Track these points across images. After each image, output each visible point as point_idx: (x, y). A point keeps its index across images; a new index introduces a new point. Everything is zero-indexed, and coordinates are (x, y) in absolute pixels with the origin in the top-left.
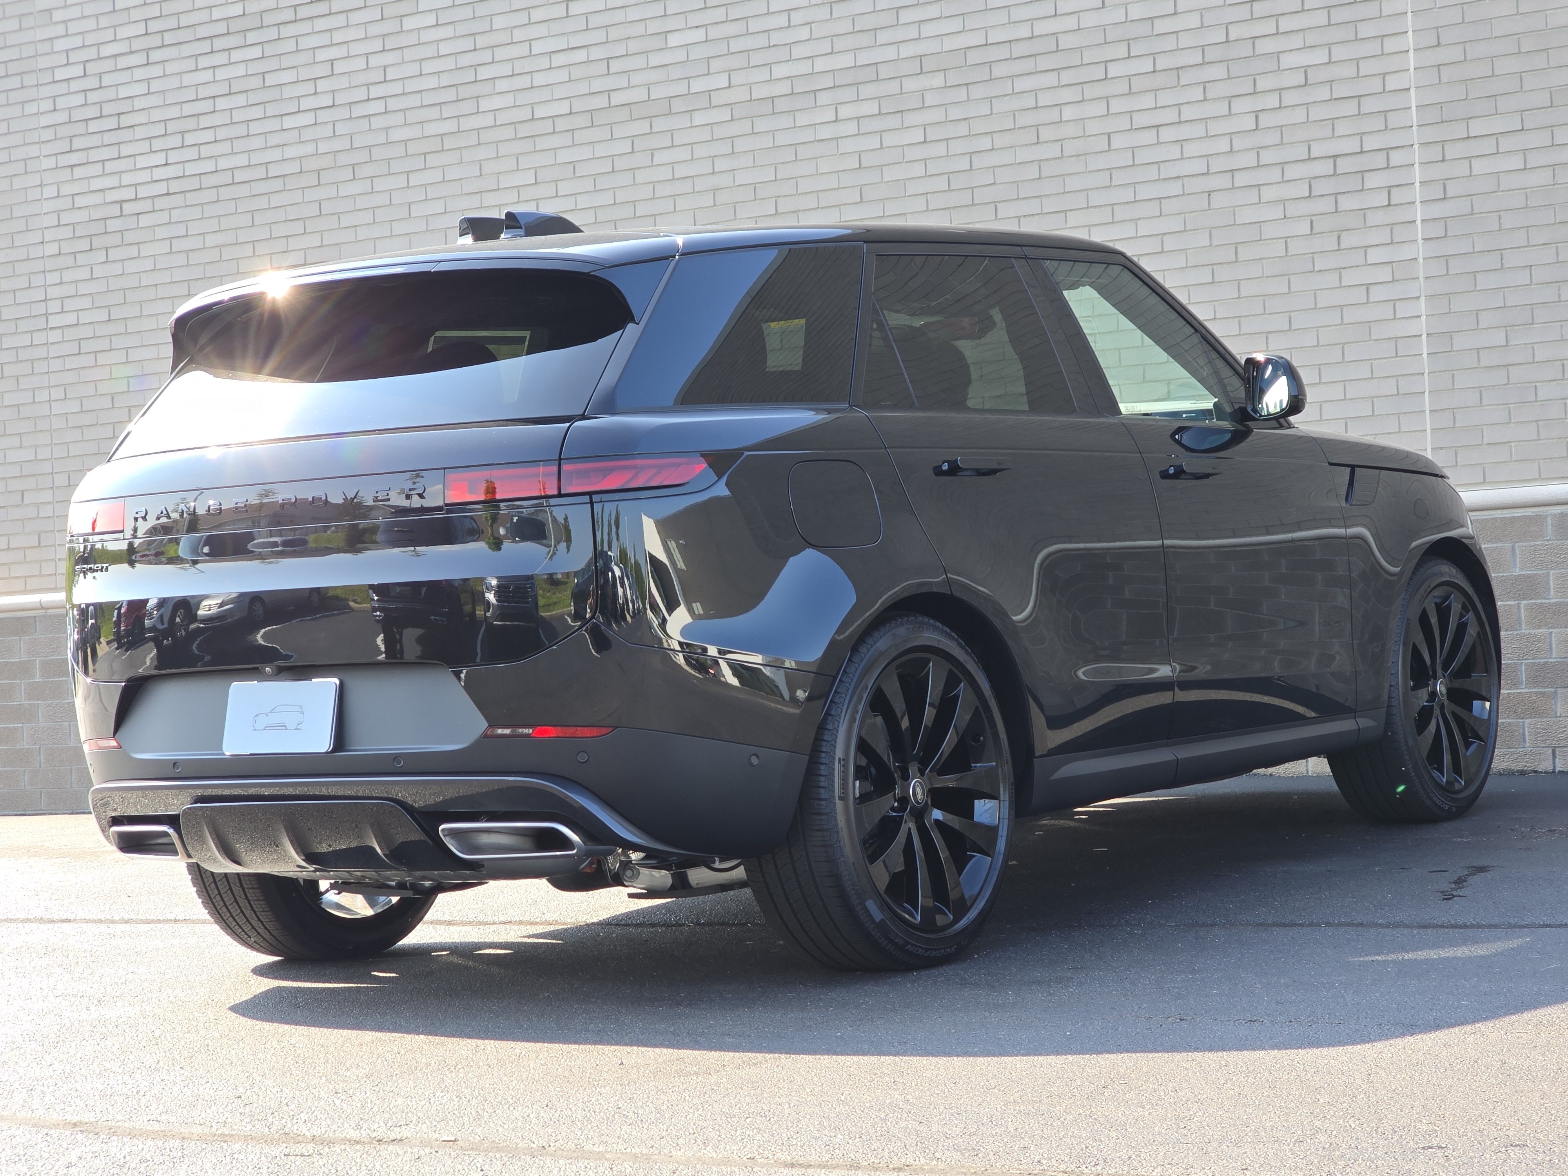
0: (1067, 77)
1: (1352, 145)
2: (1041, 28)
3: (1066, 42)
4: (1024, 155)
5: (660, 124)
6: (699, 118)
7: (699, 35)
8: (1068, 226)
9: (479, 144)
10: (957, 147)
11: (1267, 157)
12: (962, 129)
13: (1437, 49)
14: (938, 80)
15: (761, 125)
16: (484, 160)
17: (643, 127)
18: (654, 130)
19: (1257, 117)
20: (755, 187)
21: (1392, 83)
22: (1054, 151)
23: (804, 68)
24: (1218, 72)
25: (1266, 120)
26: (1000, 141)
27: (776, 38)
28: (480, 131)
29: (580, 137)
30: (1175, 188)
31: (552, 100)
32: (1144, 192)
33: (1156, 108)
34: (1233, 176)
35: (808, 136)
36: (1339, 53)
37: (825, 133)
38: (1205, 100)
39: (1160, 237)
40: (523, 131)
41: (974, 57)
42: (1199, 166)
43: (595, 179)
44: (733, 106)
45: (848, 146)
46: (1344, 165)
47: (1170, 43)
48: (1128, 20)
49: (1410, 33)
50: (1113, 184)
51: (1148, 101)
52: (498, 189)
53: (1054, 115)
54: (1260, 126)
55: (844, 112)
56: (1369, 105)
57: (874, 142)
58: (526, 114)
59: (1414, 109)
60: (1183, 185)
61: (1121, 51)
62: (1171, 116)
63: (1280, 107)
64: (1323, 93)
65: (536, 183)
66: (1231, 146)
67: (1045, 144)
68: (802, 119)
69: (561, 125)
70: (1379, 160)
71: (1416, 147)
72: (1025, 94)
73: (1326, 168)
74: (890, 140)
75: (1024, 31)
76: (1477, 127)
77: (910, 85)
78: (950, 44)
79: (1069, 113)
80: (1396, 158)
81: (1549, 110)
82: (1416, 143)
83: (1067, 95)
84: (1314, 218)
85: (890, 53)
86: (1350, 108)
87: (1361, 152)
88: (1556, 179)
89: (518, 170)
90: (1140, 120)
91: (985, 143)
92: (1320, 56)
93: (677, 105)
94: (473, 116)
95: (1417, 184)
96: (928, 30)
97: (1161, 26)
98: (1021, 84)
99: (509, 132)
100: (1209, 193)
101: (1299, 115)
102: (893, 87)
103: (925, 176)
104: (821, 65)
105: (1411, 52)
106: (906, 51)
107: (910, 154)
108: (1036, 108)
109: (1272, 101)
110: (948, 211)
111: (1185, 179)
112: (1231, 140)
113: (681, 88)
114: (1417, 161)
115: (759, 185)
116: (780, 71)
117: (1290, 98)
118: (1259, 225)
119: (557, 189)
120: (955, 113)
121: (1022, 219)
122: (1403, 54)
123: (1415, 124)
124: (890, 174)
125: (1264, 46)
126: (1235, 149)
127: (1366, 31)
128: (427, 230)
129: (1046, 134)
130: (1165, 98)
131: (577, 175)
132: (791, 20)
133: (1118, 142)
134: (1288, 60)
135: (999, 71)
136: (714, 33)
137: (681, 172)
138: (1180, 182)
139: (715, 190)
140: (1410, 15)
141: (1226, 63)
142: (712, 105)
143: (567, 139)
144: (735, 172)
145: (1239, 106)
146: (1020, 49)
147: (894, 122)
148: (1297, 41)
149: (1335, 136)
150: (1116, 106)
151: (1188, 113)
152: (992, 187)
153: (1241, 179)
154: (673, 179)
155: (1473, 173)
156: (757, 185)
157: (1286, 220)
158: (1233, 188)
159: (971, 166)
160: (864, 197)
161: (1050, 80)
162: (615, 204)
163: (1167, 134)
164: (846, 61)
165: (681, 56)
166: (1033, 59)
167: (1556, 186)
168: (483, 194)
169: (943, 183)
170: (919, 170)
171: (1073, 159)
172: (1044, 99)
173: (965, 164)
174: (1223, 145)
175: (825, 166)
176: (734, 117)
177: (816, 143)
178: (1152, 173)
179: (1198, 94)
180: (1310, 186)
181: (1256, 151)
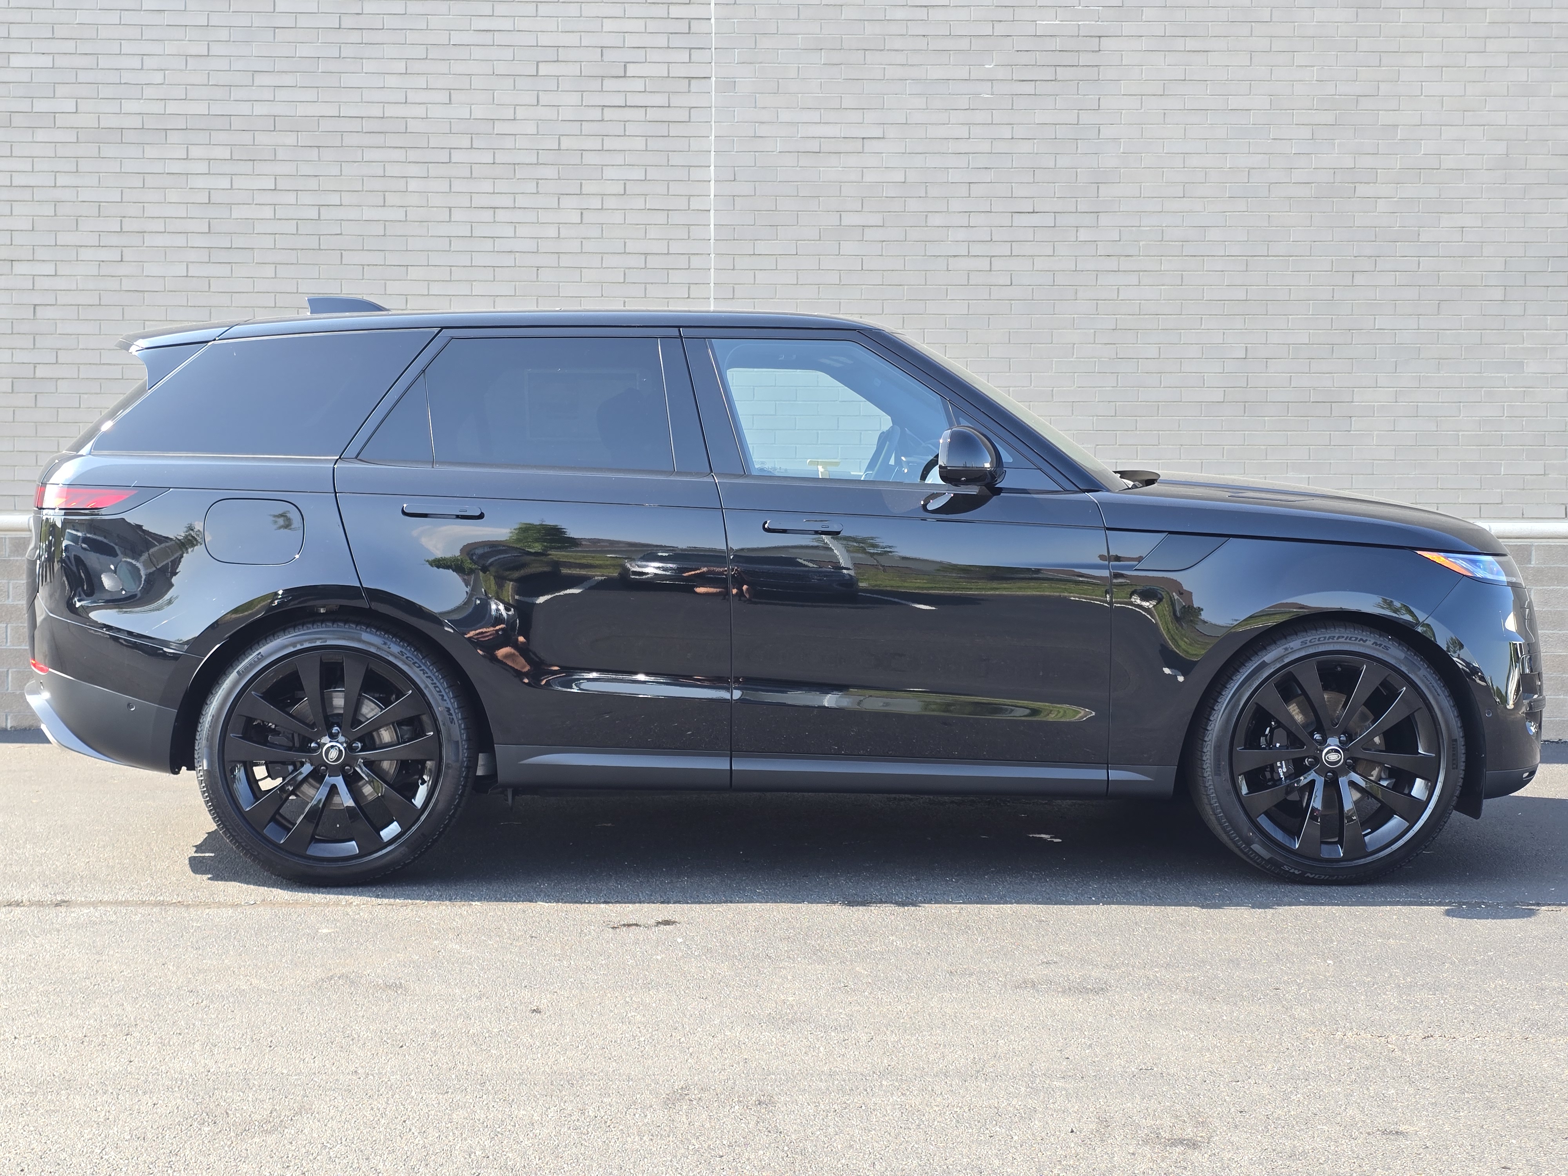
0: (413, 155)
1: (661, 247)
2: (390, 111)
3: (413, 126)
4: (368, 214)
6: (41, 135)
7: (47, 61)
10: (306, 199)
11: (589, 246)
12: (312, 184)
13: (733, 183)
14: (291, 139)
15: (107, 151)
19: (582, 213)
20: (99, 206)
21: (695, 204)
22: (400, 215)
23: (157, 107)
24: (550, 172)
25: (588, 217)
26: (347, 199)
27: (127, 77)
30: (508, 260)
32: (479, 260)
33: (494, 193)
34: (559, 258)
35: (157, 167)
36: (652, 174)
37: (176, 167)
38: (538, 193)
39: (492, 298)
41: (325, 125)
42: (531, 246)
44: (79, 130)
45: (200, 182)
46: (652, 262)
47: (508, 143)
48: (472, 117)
49: (712, 168)
50: (452, 249)
51: (487, 186)
53: (401, 185)
54: (584, 221)
55: (195, 152)
56: (676, 218)
57: (225, 183)
59: (712, 226)
60: (515, 259)
61: (465, 142)
62: (507, 201)
63: (602, 209)
64: (639, 203)
66: (559, 234)
67: (390, 208)
68: (150, 152)
70: (682, 262)
71: (712, 256)
72: (374, 164)
73: (639, 262)
74: (239, 182)
75: (376, 111)
76: (761, 247)
77: (261, 138)
78: (301, 110)
79: (413, 185)
80: (696, 262)
81: (818, 242)
82: (712, 253)
83: (413, 170)
84: (626, 300)
85: (245, 108)
86: (661, 218)
87: (668, 254)
88: (820, 295)
90: (478, 201)
91: (334, 199)
92: (638, 174)
93: (18, 120)
95: (712, 285)
96: (282, 95)
97: (499, 128)
98: (369, 155)
100: (538, 268)
101: (618, 218)
102: (247, 138)
103: (274, 219)
104: (172, 107)
105: (712, 183)
106: (259, 109)
107: (260, 198)
108: (383, 176)
109: (596, 203)
110: (295, 252)
111: (517, 254)
112: (559, 228)
113: (24, 106)
114: (713, 267)
115: (104, 204)
116: (130, 106)
117: (610, 203)
118: (579, 299)
120: (305, 169)
121: (366, 267)
122: (705, 183)
123: (713, 238)
124: (238, 212)
125: (589, 158)
126: (561, 236)
127: (675, 159)
129: (391, 199)
130: (502, 186)
132: (144, 64)
133: (457, 215)
134: (609, 173)
135: (349, 140)
136: (61, 61)
137: (18, 180)
138: (512, 256)
139: (56, 203)
140: (713, 153)
141: (557, 166)
142: (56, 126)
144: (79, 189)
145: (566, 202)
146: (368, 126)
147: (247, 167)
148: (619, 159)
149: (647, 238)
150: (457, 186)
151: (521, 201)
152: (338, 236)
153: (565, 261)
154: (11, 186)
155: (756, 282)
156: (102, 204)
157: (602, 298)
158: (559, 267)
159: (319, 216)
160: (211, 229)
161: (398, 155)
163: (501, 215)
164: (201, 108)
165: (25, 77)
167: (820, 301)
169: (291, 227)
170: (268, 212)
171: (416, 223)
172: (391, 170)
173: (313, 214)
174: (552, 232)
175: (172, 196)
176: (80, 140)
177: (165, 175)
178: (488, 245)
179: (531, 187)
180: (625, 274)
181: (580, 240)
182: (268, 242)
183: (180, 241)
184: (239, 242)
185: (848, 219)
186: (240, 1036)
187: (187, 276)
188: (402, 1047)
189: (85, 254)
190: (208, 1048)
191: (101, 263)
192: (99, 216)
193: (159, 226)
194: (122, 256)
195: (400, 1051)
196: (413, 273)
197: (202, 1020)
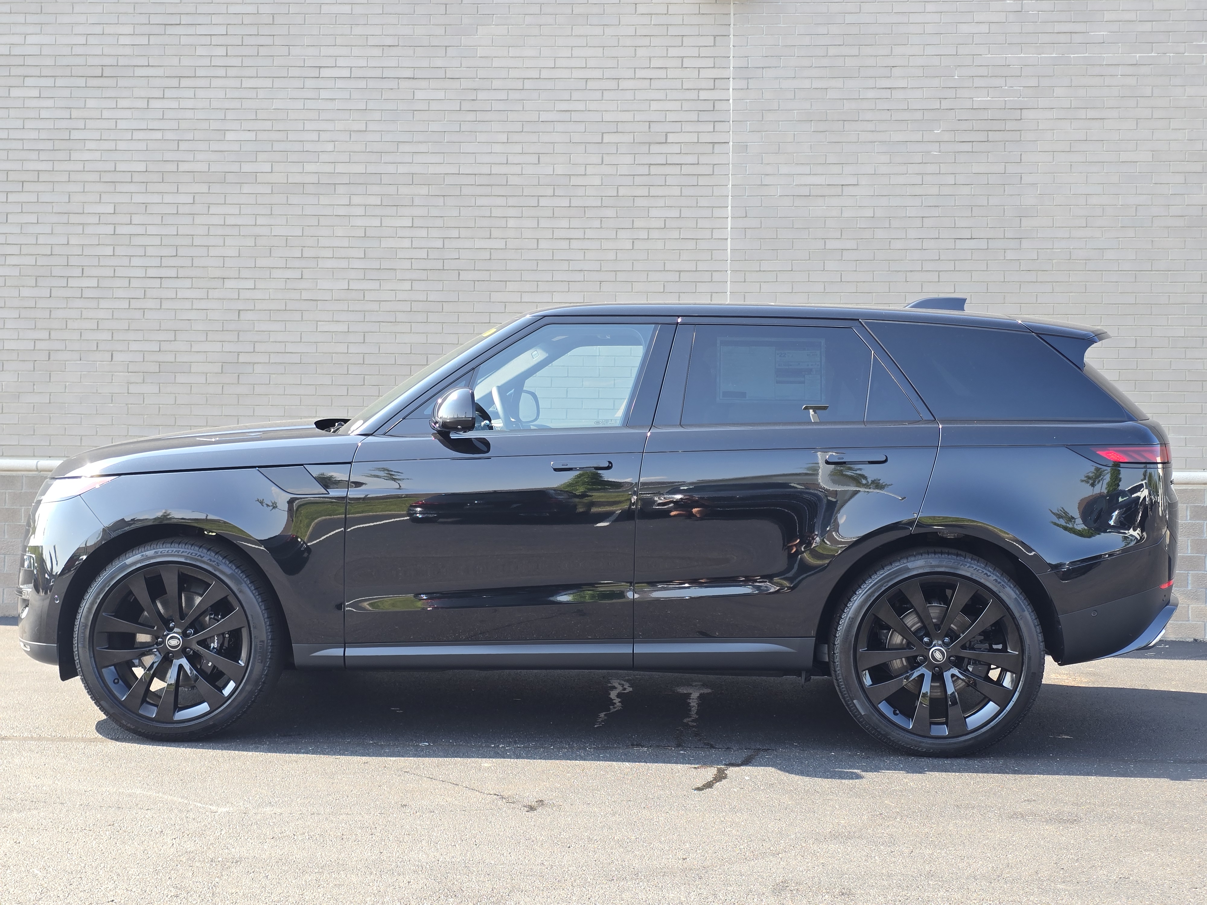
0: (512, 201)
1: (691, 266)
2: (496, 170)
3: (512, 180)
4: (479, 244)
5: (216, 188)
6: (246, 189)
7: (251, 136)
8: (507, 290)
9: (69, 181)
10: (434, 233)
11: (638, 266)
12: (439, 223)
13: (745, 218)
14: (424, 190)
15: (293, 200)
16: (73, 192)
17: (204, 188)
18: (211, 191)
19: (633, 242)
21: (717, 234)
22: (501, 244)
23: (329, 168)
24: (610, 213)
25: (638, 245)
26: (464, 233)
27: (308, 147)
28: (71, 173)
29: (151, 188)
30: (579, 277)
31: (132, 161)
32: (558, 276)
33: (569, 228)
34: (616, 274)
35: (328, 211)
36: (685, 213)
37: (342, 211)
38: (601, 227)
40: (106, 177)
41: (449, 180)
42: (596, 266)
43: (162, 217)
44: (274, 185)
45: (359, 222)
46: (685, 277)
47: (580, 192)
48: (555, 174)
49: (729, 208)
50: (539, 269)
51: (564, 223)
52: (83, 213)
53: (502, 223)
54: (634, 248)
55: (356, 200)
56: (702, 245)
57: (376, 222)
58: (110, 166)
59: (729, 250)
60: (584, 276)
61: (550, 192)
62: (579, 234)
63: (648, 239)
64: (675, 234)
65: (114, 213)
66: (616, 257)
67: (495, 240)
68: (324, 200)
69: (137, 177)
70: (707, 277)
71: (729, 272)
72: (484, 208)
73: (675, 277)
74: (387, 222)
75: (486, 170)
76: (765, 266)
77: (403, 190)
78: (432, 170)
79: (511, 223)
80: (717, 276)
81: (808, 261)
82: (729, 270)
83: (512, 212)
85: (391, 169)
86: (691, 245)
87: (696, 271)
88: (809, 300)
89: (100, 202)
90: (558, 234)
91: (455, 233)
92: (675, 213)
93: (230, 178)
94: (66, 162)
95: (728, 293)
96: (418, 158)
97: (574, 181)
98: (481, 201)
99: (95, 177)
100: (601, 282)
101: (660, 245)
102: (392, 190)
103: (411, 248)
104: (340, 168)
105: (729, 219)
106: (402, 169)
107: (401, 233)
108: (491, 217)
109: (643, 235)
110: (426, 271)
112: (616, 253)
113: (235, 168)
115: (290, 237)
116: (309, 168)
117: (654, 234)
119: (131, 219)
120: (434, 212)
121: (476, 282)
122: (724, 219)
123: (729, 259)
124: (385, 243)
125: (639, 202)
126: (618, 259)
127: (703, 202)
128: (21, 233)
129: (495, 233)
130: (575, 223)
131: (147, 212)
132: (320, 137)
133: (543, 244)
134: (654, 213)
135: (466, 191)
136: (262, 136)
137: (230, 221)
138: (582, 273)
139: (256, 237)
140: (730, 197)
141: (616, 208)
142: (257, 182)
143: (142, 188)
144: (272, 227)
145: (622, 234)
146: (480, 180)
147: (390, 211)
148: (661, 202)
149: (681, 259)
150: (543, 223)
151: (589, 234)
152: (457, 260)
153: (621, 277)
154: (224, 225)
155: (761, 291)
156: (288, 237)
158: (616, 281)
159: (443, 246)
160: (366, 255)
161: (501, 201)
162: (177, 235)
163: (575, 244)
164: (360, 169)
165: (236, 147)
166: (490, 187)
168: (70, 215)
169: (423, 254)
170: (407, 243)
171: (513, 251)
172: (496, 212)
173: (439, 244)
174: (611, 256)
175: (339, 232)
176: (274, 192)
177: (334, 217)
178: (565, 266)
179: (597, 224)
180: (664, 286)
181: (632, 261)
182: (407, 264)
183: (344, 264)
184: (386, 264)
185: (830, 245)
186: (452, 837)
187: (348, 289)
188: (569, 847)
189: (276, 273)
190: (432, 845)
191: (287, 280)
192: (286, 246)
193: (328, 253)
194: (302, 275)
195: (569, 850)
196: (510, 286)
197: (421, 825)
